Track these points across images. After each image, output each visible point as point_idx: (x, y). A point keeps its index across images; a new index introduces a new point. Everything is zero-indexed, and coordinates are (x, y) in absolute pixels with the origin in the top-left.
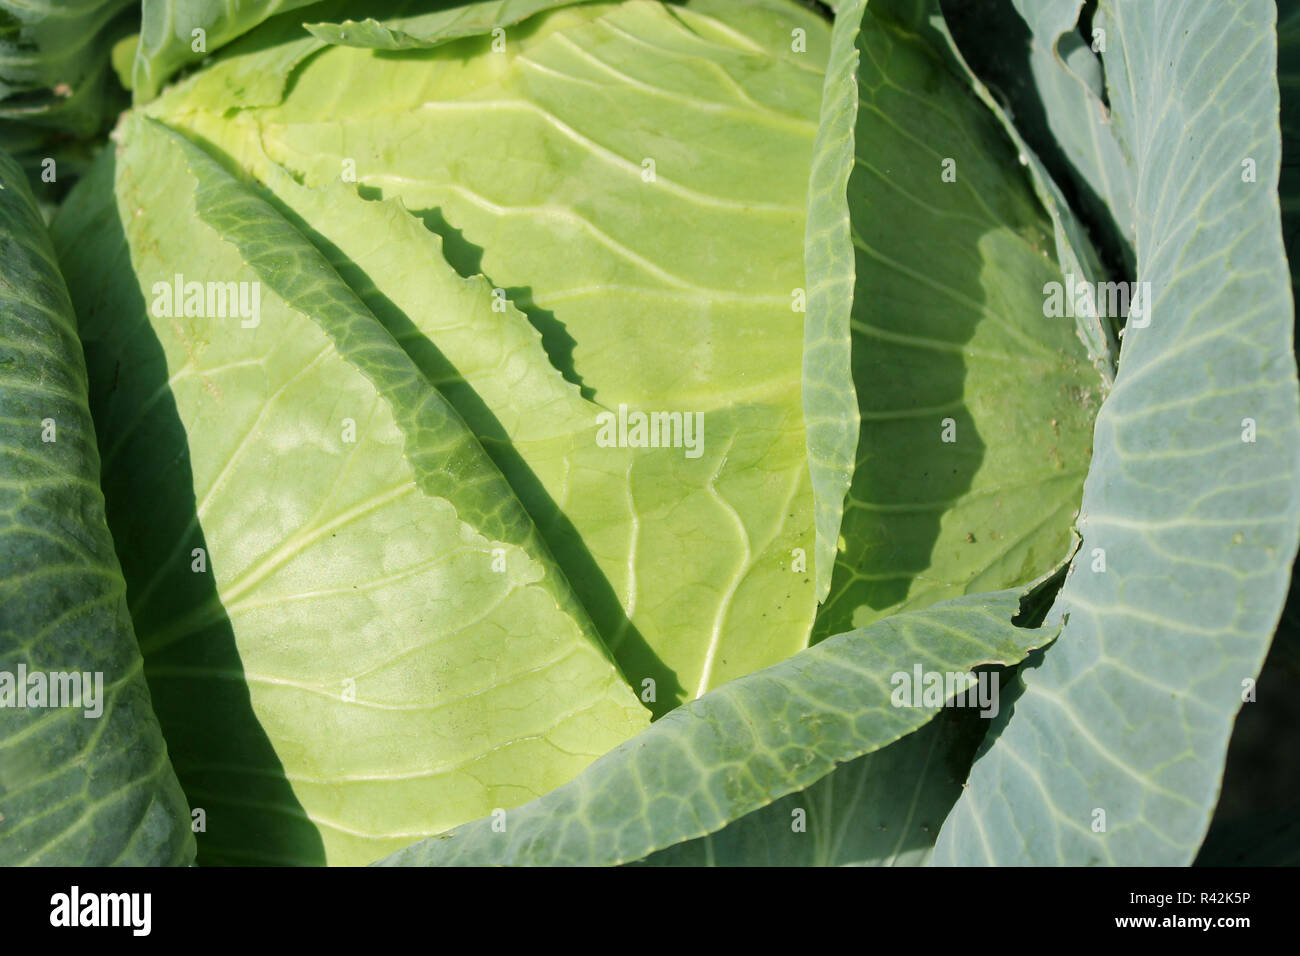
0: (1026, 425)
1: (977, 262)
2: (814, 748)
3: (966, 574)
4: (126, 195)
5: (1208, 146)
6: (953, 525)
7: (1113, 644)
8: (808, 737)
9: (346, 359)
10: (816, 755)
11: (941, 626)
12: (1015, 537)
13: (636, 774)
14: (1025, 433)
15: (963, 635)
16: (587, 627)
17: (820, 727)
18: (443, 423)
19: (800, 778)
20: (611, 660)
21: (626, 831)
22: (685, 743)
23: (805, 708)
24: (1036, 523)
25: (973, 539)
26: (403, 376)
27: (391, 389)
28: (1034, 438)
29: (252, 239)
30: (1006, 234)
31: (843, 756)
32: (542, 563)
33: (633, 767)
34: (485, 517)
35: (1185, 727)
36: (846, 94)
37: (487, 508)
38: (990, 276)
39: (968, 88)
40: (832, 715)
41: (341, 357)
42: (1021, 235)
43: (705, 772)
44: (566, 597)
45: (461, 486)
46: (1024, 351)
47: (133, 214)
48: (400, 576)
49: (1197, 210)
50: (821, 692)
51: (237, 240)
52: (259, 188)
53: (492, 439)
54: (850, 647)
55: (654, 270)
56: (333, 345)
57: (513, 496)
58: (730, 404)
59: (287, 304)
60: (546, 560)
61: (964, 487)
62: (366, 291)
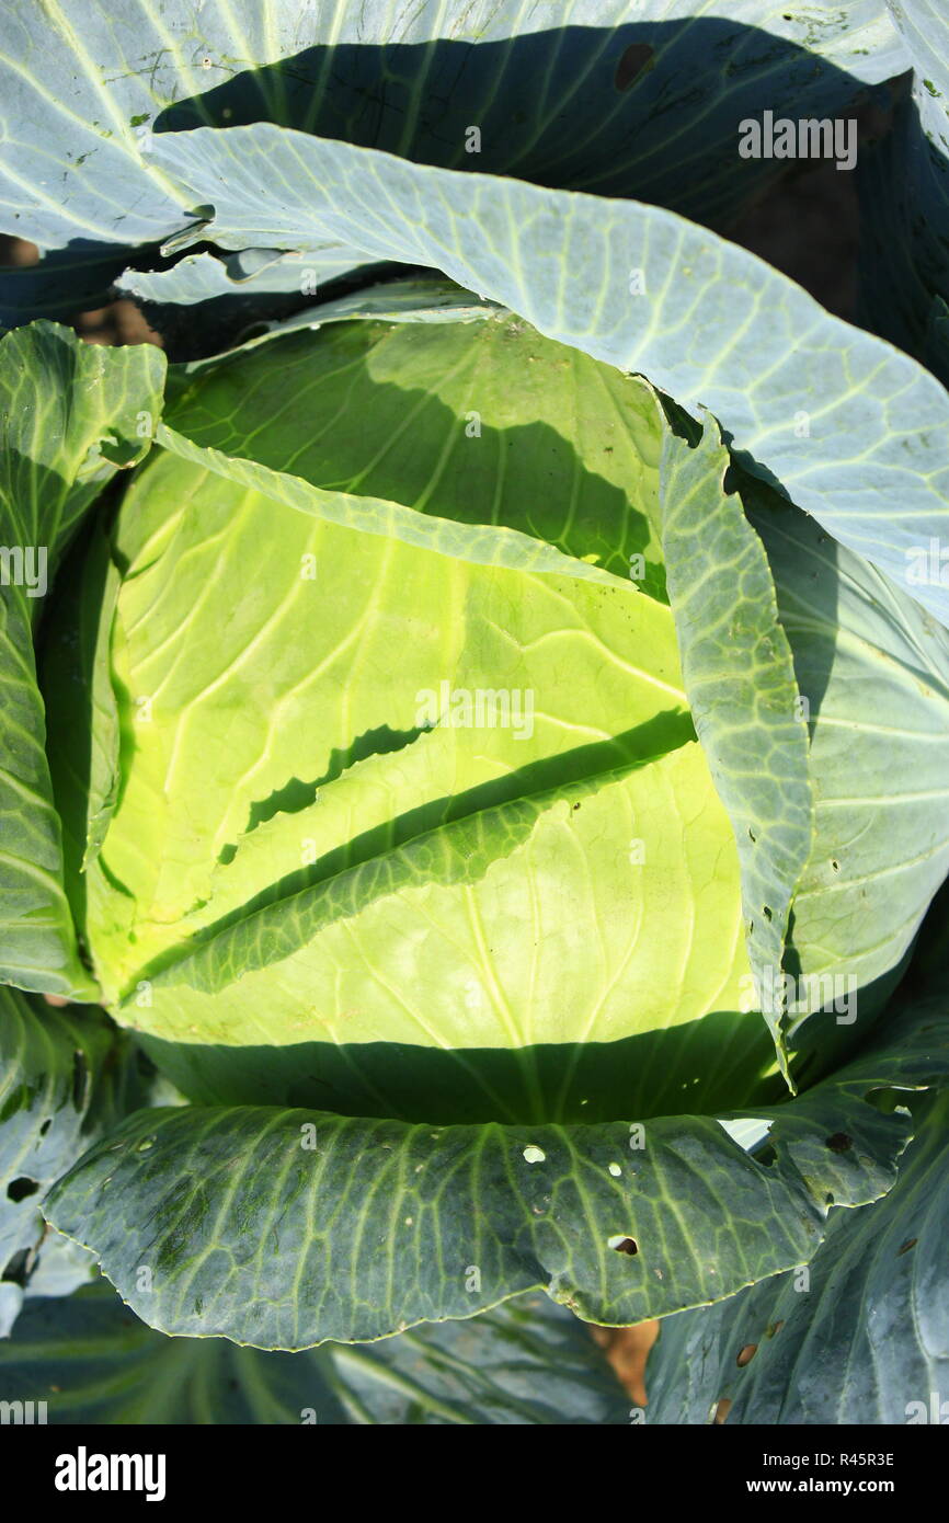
0: (529, 383)
1: (389, 388)
2: (760, 635)
3: (636, 462)
4: (176, 1035)
5: (360, 201)
6: (595, 464)
7: (736, 382)
8: (750, 637)
9: (360, 913)
10: (767, 635)
11: (682, 505)
12: (614, 415)
13: (744, 774)
14: (535, 386)
15: (694, 490)
16: (613, 777)
17: (744, 625)
18: (428, 850)
19: (783, 655)
20: (644, 765)
21: (789, 796)
22: (728, 729)
23: (725, 630)
24: (607, 394)
25: (609, 450)
26: (383, 872)
27: (392, 884)
28: (541, 379)
29: (245, 959)
30: (372, 356)
31: (773, 616)
32: (556, 800)
33: (735, 774)
34: (511, 836)
35: (823, 350)
36: (241, 467)
37: (504, 834)
38: (404, 380)
39: (247, 353)
40: (736, 613)
41: (357, 916)
42: (375, 344)
43: (756, 723)
44: (587, 788)
45: (482, 849)
46: (470, 369)
47: (194, 1034)
48: (535, 907)
49: (410, 226)
50: (714, 614)
51: (243, 970)
52: (200, 935)
53: (446, 811)
54: (681, 580)
55: (342, 648)
56: (344, 920)
57: (498, 809)
58: (463, 618)
59: (305, 946)
60: (555, 796)
61: (568, 446)
62: (305, 878)
